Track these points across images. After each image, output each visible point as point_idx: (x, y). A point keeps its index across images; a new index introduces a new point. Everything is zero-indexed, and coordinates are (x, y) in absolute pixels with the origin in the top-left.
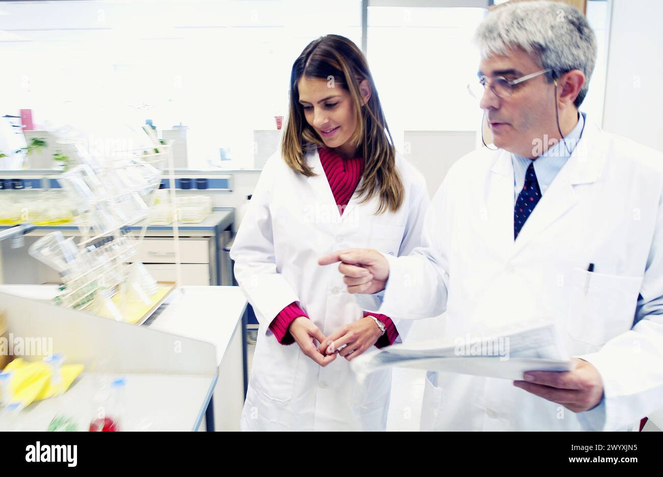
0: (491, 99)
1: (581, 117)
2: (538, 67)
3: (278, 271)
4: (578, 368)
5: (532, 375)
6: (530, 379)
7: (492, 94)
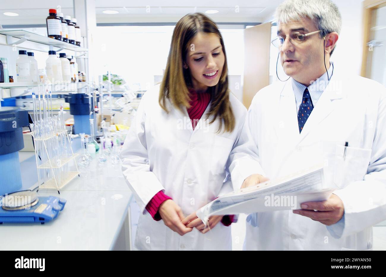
0: (290, 46)
1: (331, 64)
2: (316, 28)
3: (151, 170)
4: (331, 198)
5: (306, 205)
6: (305, 207)
7: (290, 44)
